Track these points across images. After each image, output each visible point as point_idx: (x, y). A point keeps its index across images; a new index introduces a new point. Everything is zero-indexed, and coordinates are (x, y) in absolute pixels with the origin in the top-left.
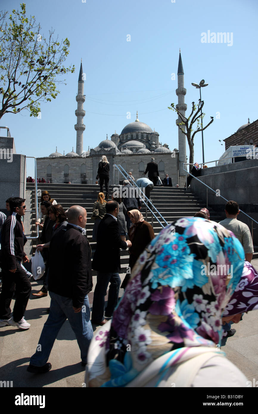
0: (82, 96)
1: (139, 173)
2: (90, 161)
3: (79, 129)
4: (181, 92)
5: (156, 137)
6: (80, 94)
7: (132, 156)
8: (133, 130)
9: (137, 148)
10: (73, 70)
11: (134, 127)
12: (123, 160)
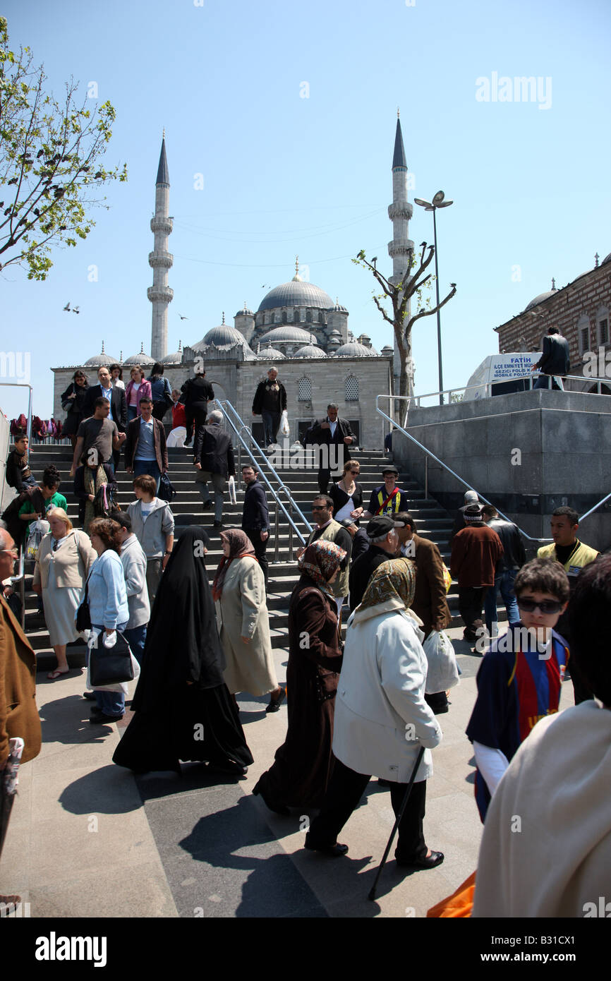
0: (164, 218)
1: (298, 404)
2: (182, 376)
3: (159, 297)
4: (400, 213)
5: (340, 319)
6: (160, 213)
7: (282, 363)
8: (287, 300)
9: (295, 344)
10: (124, 175)
11: (290, 295)
12: (261, 373)
